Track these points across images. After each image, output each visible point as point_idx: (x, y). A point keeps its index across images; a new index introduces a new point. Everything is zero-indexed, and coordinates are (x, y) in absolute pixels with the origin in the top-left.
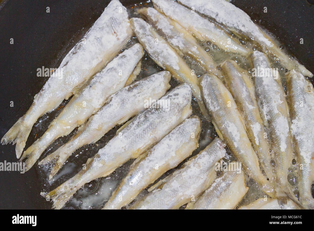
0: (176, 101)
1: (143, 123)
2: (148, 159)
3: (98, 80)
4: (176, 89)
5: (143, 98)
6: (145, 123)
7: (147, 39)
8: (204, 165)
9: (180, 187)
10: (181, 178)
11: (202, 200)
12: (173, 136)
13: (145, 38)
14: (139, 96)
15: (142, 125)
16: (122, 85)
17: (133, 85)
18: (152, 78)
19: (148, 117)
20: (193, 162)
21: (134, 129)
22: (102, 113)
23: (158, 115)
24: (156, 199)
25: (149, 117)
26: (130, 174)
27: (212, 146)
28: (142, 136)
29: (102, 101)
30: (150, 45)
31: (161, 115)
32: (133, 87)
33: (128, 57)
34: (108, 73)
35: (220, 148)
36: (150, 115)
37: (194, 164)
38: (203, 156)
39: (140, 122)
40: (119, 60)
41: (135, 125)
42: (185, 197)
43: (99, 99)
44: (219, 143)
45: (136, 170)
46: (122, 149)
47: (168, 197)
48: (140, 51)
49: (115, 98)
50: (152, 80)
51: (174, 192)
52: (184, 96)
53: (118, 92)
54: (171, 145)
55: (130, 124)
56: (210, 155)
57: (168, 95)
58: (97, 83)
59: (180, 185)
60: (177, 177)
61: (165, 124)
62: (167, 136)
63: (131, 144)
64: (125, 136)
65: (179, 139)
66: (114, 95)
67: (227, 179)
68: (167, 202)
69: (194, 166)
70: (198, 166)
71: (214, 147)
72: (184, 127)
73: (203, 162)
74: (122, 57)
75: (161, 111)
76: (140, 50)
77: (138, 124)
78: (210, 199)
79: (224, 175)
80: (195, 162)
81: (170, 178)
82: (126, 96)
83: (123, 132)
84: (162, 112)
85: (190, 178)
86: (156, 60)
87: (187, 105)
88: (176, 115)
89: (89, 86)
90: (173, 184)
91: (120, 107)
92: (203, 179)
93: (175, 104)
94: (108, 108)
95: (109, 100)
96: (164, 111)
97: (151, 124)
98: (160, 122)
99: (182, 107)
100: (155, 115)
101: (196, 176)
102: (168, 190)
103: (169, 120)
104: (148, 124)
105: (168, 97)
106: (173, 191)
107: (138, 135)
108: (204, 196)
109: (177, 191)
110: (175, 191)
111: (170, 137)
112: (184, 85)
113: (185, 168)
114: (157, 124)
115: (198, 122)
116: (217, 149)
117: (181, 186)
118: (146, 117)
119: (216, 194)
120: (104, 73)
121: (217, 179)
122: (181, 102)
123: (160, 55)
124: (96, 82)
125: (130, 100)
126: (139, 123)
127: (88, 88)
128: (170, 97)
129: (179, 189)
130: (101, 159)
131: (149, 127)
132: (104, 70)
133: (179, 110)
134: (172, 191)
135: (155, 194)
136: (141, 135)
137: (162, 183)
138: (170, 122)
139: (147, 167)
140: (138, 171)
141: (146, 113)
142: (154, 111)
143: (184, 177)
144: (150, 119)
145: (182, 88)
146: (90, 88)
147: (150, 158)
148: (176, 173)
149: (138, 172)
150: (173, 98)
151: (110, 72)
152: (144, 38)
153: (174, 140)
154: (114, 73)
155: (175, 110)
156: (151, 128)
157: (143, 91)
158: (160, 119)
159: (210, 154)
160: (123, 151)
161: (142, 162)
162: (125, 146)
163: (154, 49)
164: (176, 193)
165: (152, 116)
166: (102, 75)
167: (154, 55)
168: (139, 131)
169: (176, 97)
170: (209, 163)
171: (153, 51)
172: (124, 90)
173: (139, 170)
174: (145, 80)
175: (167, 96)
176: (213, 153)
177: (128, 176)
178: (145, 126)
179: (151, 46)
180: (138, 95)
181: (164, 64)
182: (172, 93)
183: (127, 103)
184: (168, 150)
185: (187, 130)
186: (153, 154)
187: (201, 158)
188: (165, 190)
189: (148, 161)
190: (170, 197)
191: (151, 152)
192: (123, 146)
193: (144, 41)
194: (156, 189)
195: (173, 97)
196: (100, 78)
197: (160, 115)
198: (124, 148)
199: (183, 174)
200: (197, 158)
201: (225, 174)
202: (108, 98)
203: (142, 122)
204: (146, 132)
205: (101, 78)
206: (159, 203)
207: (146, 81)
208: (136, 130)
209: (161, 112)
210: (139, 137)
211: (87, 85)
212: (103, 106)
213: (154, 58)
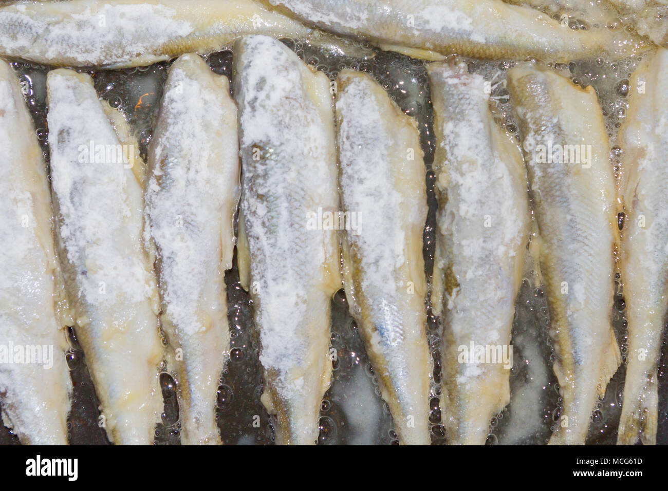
0: (276, 96)
1: (274, 214)
2: (369, 265)
3: (82, 243)
4: (244, 74)
5: (208, 166)
6: (276, 211)
7: (57, 43)
8: (477, 151)
9: (484, 241)
10: (468, 223)
11: (548, 213)
12: (357, 168)
13: (50, 47)
14: (197, 172)
15: (274, 220)
16: (136, 191)
17: (158, 166)
18: (172, 109)
19: (266, 193)
20: (450, 169)
21: (273, 246)
22: (175, 292)
23: (279, 165)
24: (473, 312)
25: (269, 191)
26: (369, 329)
27: (445, 98)
28: (300, 239)
29: (141, 271)
30: (78, 46)
31: (284, 157)
32: (161, 169)
33: (75, 125)
34: (80, 204)
35: (465, 84)
36: (266, 183)
37: (458, 170)
38: (453, 135)
39: (266, 220)
40: (63, 153)
41: (263, 238)
42: (515, 244)
43: (133, 275)
44: (451, 77)
45: (372, 310)
46: (298, 307)
47: (487, 285)
48: (75, 83)
49: (161, 237)
50: (179, 113)
51: (485, 263)
52: (277, 67)
53: (149, 215)
54: (375, 190)
55: (251, 247)
56: (464, 119)
57: (246, 103)
58: (88, 251)
59: (482, 240)
60: (458, 231)
61: (311, 164)
62: (345, 181)
63: (300, 278)
64: (274, 280)
65: (373, 161)
66: (148, 228)
67: (543, 122)
68: (495, 295)
69: (462, 174)
70: (470, 165)
71: (453, 95)
72: (355, 126)
73: (469, 149)
74: (61, 141)
75: (275, 150)
76: (73, 81)
77: (266, 229)
78: (558, 193)
79: (529, 120)
80: (455, 164)
81: (447, 247)
82: (174, 205)
83: (258, 277)
84: (278, 151)
85: (481, 203)
86: (130, 60)
87: (303, 75)
88: (311, 123)
89: (80, 277)
90: (467, 252)
91: (191, 237)
92: (505, 177)
93: (282, 106)
94: (174, 271)
95: (153, 252)
96: (282, 144)
97: (289, 198)
98: (299, 173)
99: (300, 92)
100: (276, 172)
101: (487, 187)
102: (471, 273)
103: (311, 148)
104: (285, 204)
105: (253, 109)
106: (482, 263)
107: (294, 246)
108: (542, 202)
109: (490, 254)
110: (487, 259)
111: (353, 177)
112: (249, 47)
113: (451, 197)
114: (297, 183)
115: (364, 85)
116: (461, 93)
117: (486, 237)
118: (264, 198)
119: (558, 171)
120: (72, 216)
121: (527, 143)
122: (288, 86)
123: (124, 42)
124: (82, 250)
125: (191, 202)
126: (267, 224)
127: (84, 281)
128: (257, 104)
129: (489, 245)
130: (286, 372)
131: (291, 208)
132: (64, 210)
133: (303, 105)
134: (481, 266)
135: (459, 307)
136: (297, 241)
137: (443, 272)
138: (317, 148)
139: (385, 279)
140: (378, 305)
141: (251, 189)
142: (264, 167)
143: (469, 215)
144: (274, 192)
145: (253, 56)
146: (87, 278)
147: (369, 257)
148: (445, 225)
149: (380, 310)
150: (264, 100)
151: (80, 199)
152: (47, 47)
153: (369, 171)
154: (92, 191)
155: (296, 114)
156: (296, 204)
157: (191, 155)
158: (293, 168)
159: (459, 116)
160: (303, 307)
161: (364, 285)
162: (298, 296)
163: (99, 45)
164: (492, 259)
165: (271, 180)
166: (74, 225)
167: (114, 57)
168: (284, 238)
169: (267, 87)
170: (479, 136)
171: (101, 52)
172: (156, 198)
173: (376, 303)
174: (166, 130)
175: (248, 109)
176: (464, 107)
177: (371, 337)
178: (285, 214)
179: (85, 47)
180: (192, 174)
181: (156, 51)
182: (248, 90)
183: (192, 214)
184: (382, 203)
185: (366, 126)
186: (365, 247)
187: (456, 145)
188: (468, 280)
189: (373, 268)
190: (490, 279)
191: (356, 246)
192: (293, 299)
193: (56, 53)
194: (448, 296)
195: (262, 95)
196: (78, 234)
197: (284, 161)
198: (299, 301)
199: (462, 213)
200: (449, 156)
201: (527, 117)
202: (147, 250)
203: (269, 214)
204: (297, 223)
205: (81, 232)
206: (484, 314)
207: (170, 129)
208: (279, 244)
209: (278, 155)
210: (298, 248)
211: (74, 280)
212: (158, 276)
213: (119, 62)
